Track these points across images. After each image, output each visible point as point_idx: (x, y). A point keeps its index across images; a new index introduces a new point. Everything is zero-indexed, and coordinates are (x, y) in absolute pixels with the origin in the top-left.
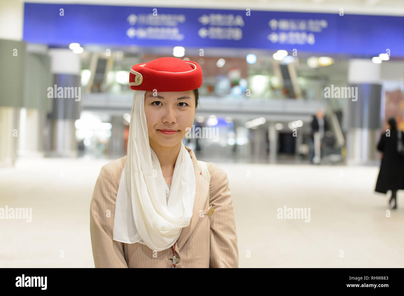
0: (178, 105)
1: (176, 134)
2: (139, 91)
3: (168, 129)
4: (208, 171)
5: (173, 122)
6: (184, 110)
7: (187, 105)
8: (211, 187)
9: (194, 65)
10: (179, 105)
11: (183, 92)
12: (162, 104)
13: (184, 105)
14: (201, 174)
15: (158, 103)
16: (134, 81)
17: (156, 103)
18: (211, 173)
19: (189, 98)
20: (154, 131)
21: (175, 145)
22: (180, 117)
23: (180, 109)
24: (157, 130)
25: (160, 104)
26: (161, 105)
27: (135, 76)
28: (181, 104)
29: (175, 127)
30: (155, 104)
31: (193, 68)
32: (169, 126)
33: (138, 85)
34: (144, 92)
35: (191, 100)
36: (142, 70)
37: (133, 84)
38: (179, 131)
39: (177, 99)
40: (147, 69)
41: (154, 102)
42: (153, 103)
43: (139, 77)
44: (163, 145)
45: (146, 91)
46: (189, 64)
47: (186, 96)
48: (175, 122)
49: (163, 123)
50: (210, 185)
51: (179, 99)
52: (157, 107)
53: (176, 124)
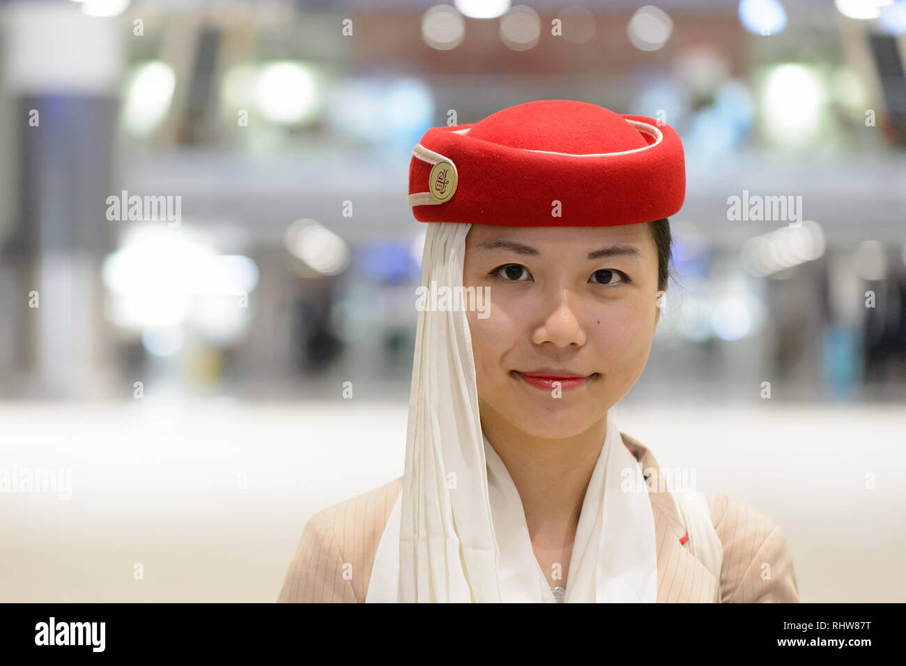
0: (589, 281)
1: (583, 389)
2: (443, 224)
3: (555, 367)
4: (713, 529)
5: (573, 344)
6: (615, 298)
7: (625, 278)
8: (728, 587)
9: (653, 132)
10: (594, 279)
11: (609, 230)
12: (531, 278)
13: (615, 278)
14: (683, 541)
15: (514, 271)
16: (427, 189)
17: (508, 273)
18: (723, 535)
19: (632, 251)
20: (501, 378)
21: (579, 431)
22: (599, 322)
23: (597, 295)
24: (513, 373)
25: (524, 275)
26: (528, 280)
27: (430, 167)
28: (603, 276)
29: (579, 364)
30: (504, 274)
31: (649, 139)
32: (557, 357)
33: (440, 202)
34: (463, 230)
35: (644, 263)
36: (456, 145)
37: (423, 199)
38: (596, 376)
39: (586, 255)
40: (475, 140)
41: (501, 267)
42: (495, 273)
43: (445, 173)
44: (533, 431)
45: (469, 226)
46: (637, 127)
47: (622, 245)
48: (580, 343)
49: (536, 345)
50: (722, 582)
51: (594, 255)
52: (511, 286)
53: (585, 352)
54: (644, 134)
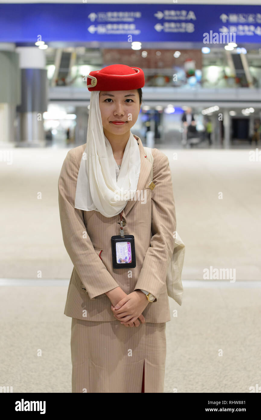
0: (125, 102)
1: (124, 124)
2: (94, 91)
3: (118, 120)
4: (151, 155)
5: (122, 115)
6: (131, 105)
7: (132, 101)
9: (137, 70)
10: (126, 101)
11: (130, 91)
12: (113, 101)
13: (130, 101)
14: (146, 157)
15: (109, 100)
16: (91, 84)
17: (108, 101)
18: (154, 156)
19: (134, 95)
20: (108, 123)
21: (124, 133)
22: (127, 110)
23: (127, 105)
24: (110, 122)
25: (111, 101)
27: (91, 79)
28: (128, 101)
29: (123, 119)
30: (107, 101)
31: (137, 72)
32: (119, 118)
33: (93, 87)
34: (99, 92)
35: (136, 98)
36: (97, 75)
37: (90, 86)
38: (127, 122)
39: (124, 96)
41: (107, 99)
42: (105, 101)
43: (94, 80)
44: (115, 133)
45: (100, 91)
46: (134, 69)
47: (131, 94)
48: (123, 114)
49: (114, 116)
50: (153, 166)
51: (126, 96)
52: (109, 103)
53: (125, 117)
54: (136, 71)
